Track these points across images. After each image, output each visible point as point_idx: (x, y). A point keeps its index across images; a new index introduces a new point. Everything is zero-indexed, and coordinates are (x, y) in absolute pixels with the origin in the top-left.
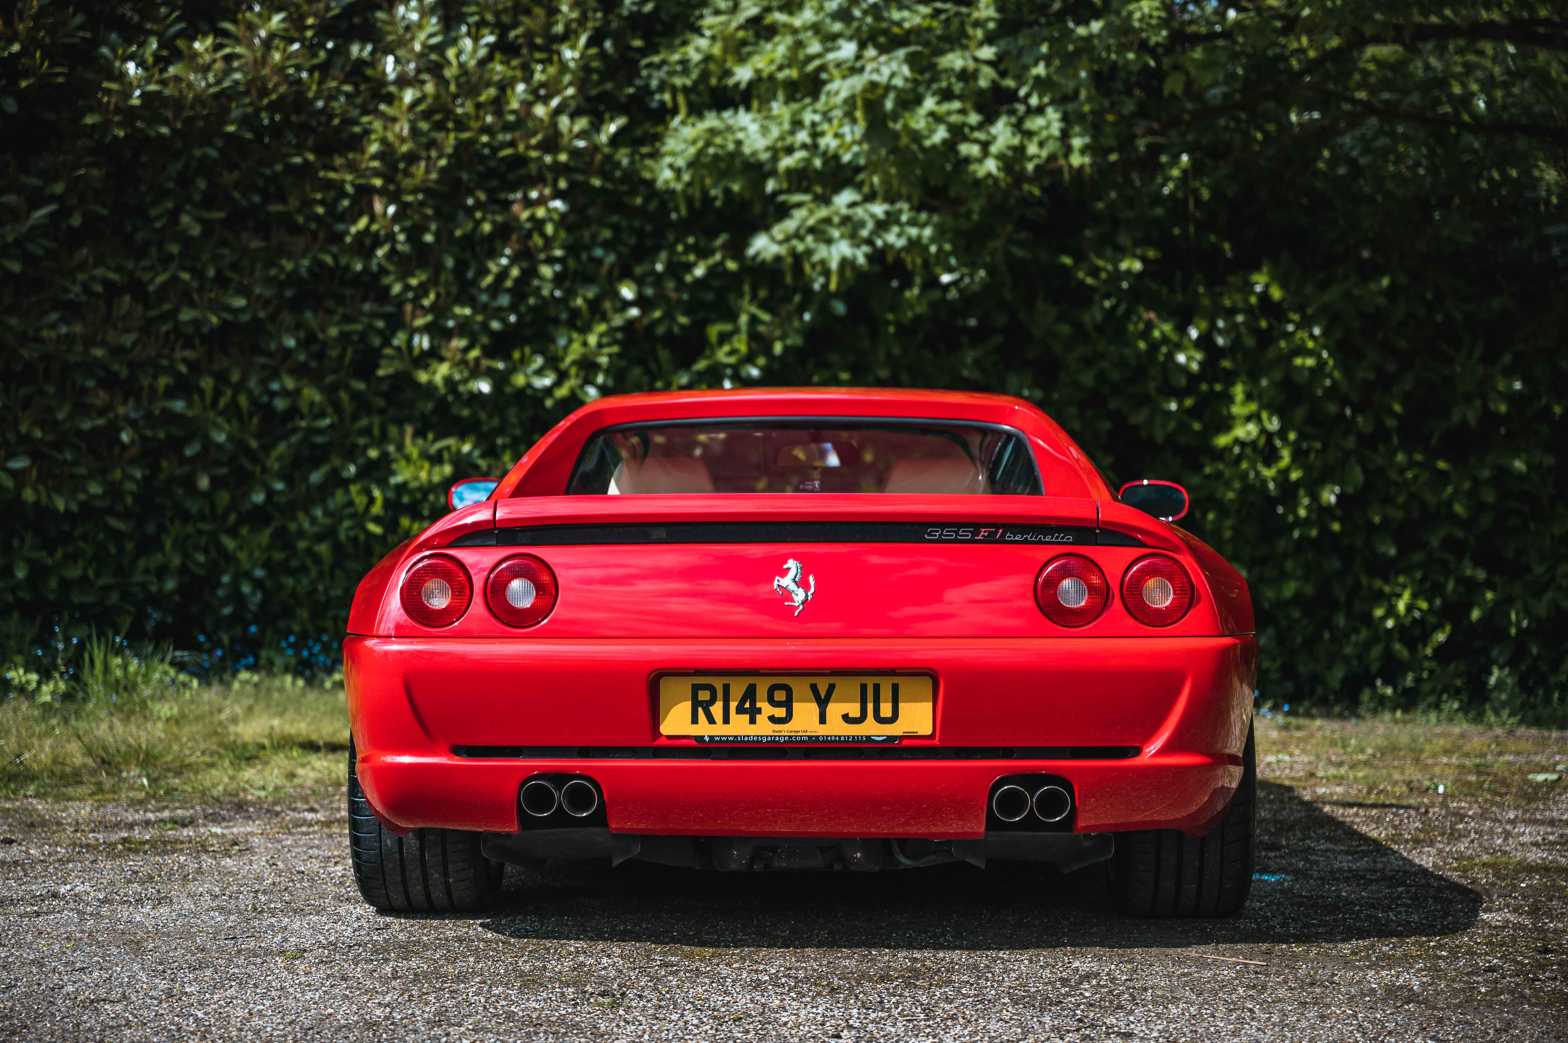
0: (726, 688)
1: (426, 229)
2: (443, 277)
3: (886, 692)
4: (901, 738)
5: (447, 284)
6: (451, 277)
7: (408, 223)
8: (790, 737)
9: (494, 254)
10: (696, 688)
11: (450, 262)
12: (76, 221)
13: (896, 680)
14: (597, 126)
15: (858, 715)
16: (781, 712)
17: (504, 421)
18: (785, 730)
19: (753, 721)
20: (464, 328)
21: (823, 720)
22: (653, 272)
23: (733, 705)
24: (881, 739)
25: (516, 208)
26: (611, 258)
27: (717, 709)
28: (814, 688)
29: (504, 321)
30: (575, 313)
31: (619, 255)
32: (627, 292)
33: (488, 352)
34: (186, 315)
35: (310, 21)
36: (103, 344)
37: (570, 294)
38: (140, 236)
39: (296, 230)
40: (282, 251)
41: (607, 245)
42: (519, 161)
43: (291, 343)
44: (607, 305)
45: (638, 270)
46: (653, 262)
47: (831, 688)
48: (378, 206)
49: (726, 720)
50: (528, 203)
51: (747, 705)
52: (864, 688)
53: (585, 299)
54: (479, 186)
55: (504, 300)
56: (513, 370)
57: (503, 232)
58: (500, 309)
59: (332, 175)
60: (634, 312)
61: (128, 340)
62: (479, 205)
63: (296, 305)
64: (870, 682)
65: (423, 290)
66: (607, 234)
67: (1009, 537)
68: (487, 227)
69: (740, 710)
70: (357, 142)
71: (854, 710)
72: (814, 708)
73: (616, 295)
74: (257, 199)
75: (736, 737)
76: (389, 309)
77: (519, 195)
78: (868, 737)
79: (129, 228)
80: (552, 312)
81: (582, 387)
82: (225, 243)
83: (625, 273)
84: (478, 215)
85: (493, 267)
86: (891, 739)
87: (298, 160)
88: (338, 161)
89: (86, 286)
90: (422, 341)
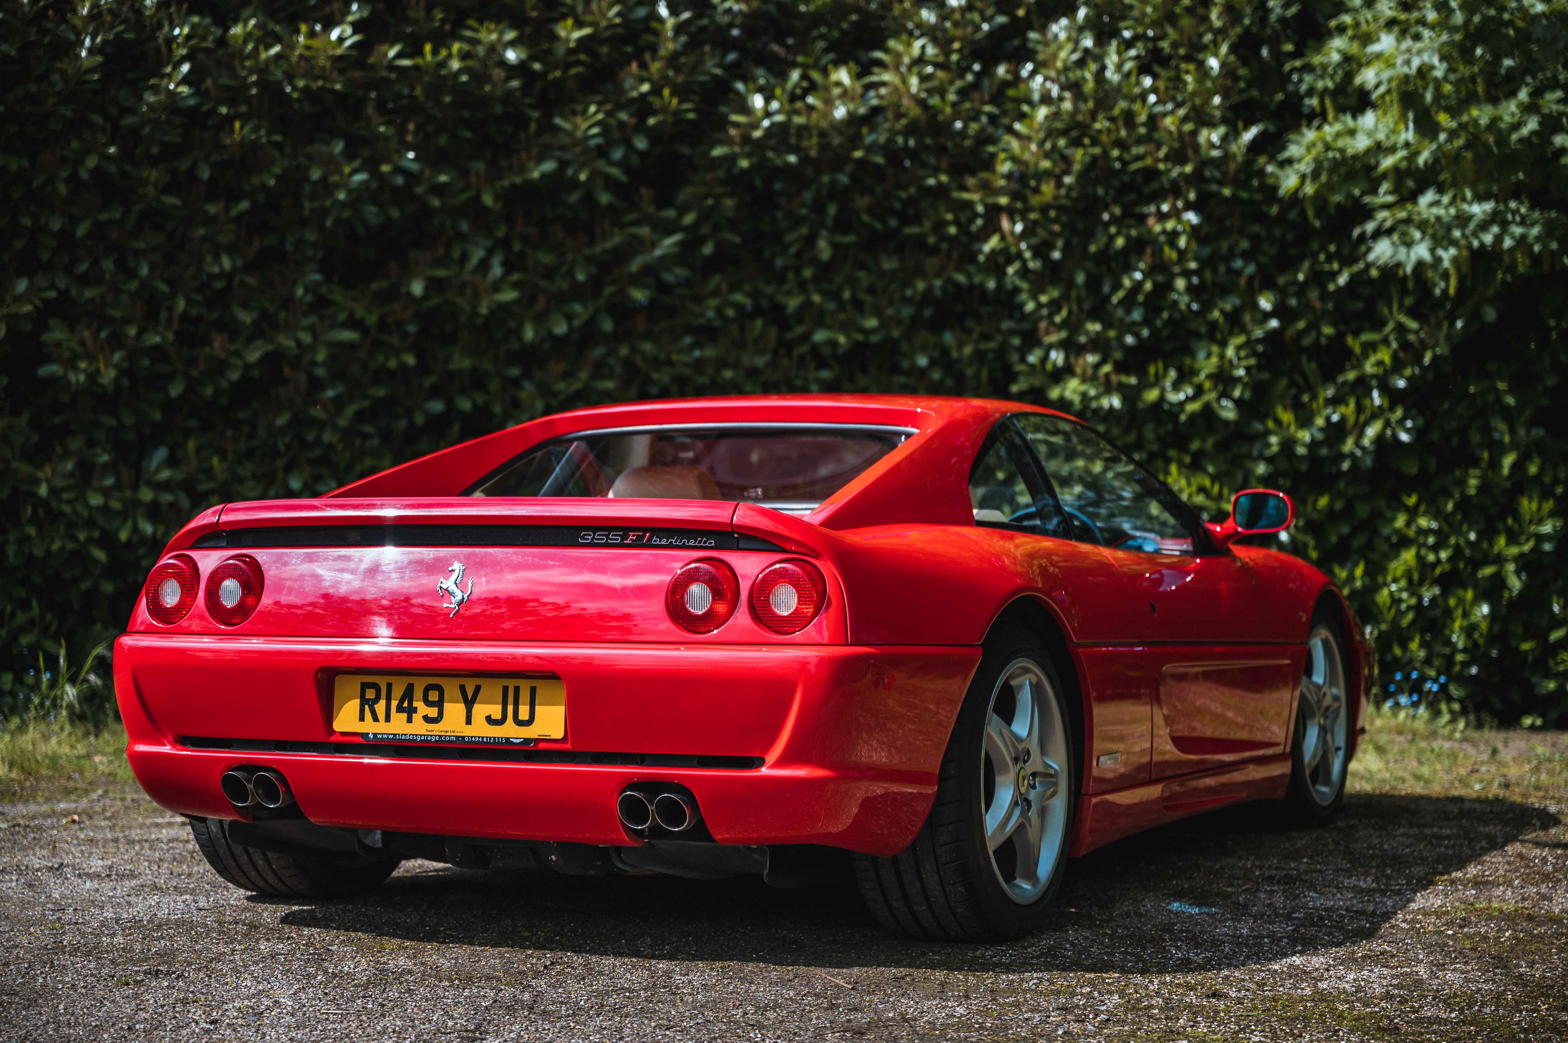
0: (389, 686)
1: (1052, 247)
2: (1074, 294)
3: (525, 696)
4: (537, 741)
5: (1079, 301)
6: (1083, 293)
7: (1034, 241)
8: (440, 736)
9: (1128, 268)
10: (364, 686)
11: (1080, 278)
12: (708, 249)
13: (533, 683)
14: (1234, 133)
15: (499, 717)
16: (433, 712)
17: (1140, 437)
18: (436, 730)
19: (410, 720)
20: (1097, 344)
21: (469, 721)
22: (1295, 282)
23: (394, 703)
24: (518, 741)
25: (1151, 221)
26: (1251, 269)
27: (380, 707)
28: (463, 689)
29: (1137, 335)
30: (1213, 326)
31: (1259, 267)
32: (1265, 304)
33: (1120, 368)
34: (820, 336)
35: (956, 45)
36: (736, 366)
37: (1207, 305)
38: (779, 262)
39: (934, 251)
40: (919, 272)
41: (1246, 256)
42: (1151, 174)
43: (922, 361)
44: (1247, 318)
45: (1282, 280)
46: (1296, 273)
47: (478, 689)
48: (1005, 224)
49: (388, 719)
50: (1162, 217)
51: (406, 704)
52: (505, 689)
53: (1223, 312)
54: (1116, 201)
55: (1137, 315)
56: (1144, 385)
57: (1137, 246)
58: (1134, 324)
59: (966, 196)
60: (1274, 323)
61: (760, 361)
62: (1114, 220)
63: (937, 325)
64: (511, 684)
65: (1055, 306)
66: (1245, 244)
67: (656, 541)
68: (1120, 242)
69: (400, 709)
70: (989, 164)
71: (496, 711)
72: (461, 708)
73: (1255, 306)
74: (893, 222)
75: (395, 735)
76: (1026, 325)
77: (1152, 209)
78: (507, 739)
79: (767, 254)
80: (1193, 326)
81: (1218, 400)
82: (863, 266)
83: (1267, 283)
84: (1113, 230)
85: (1127, 282)
86: (527, 741)
87: (931, 181)
88: (971, 181)
89: (719, 311)
90: (1057, 357)
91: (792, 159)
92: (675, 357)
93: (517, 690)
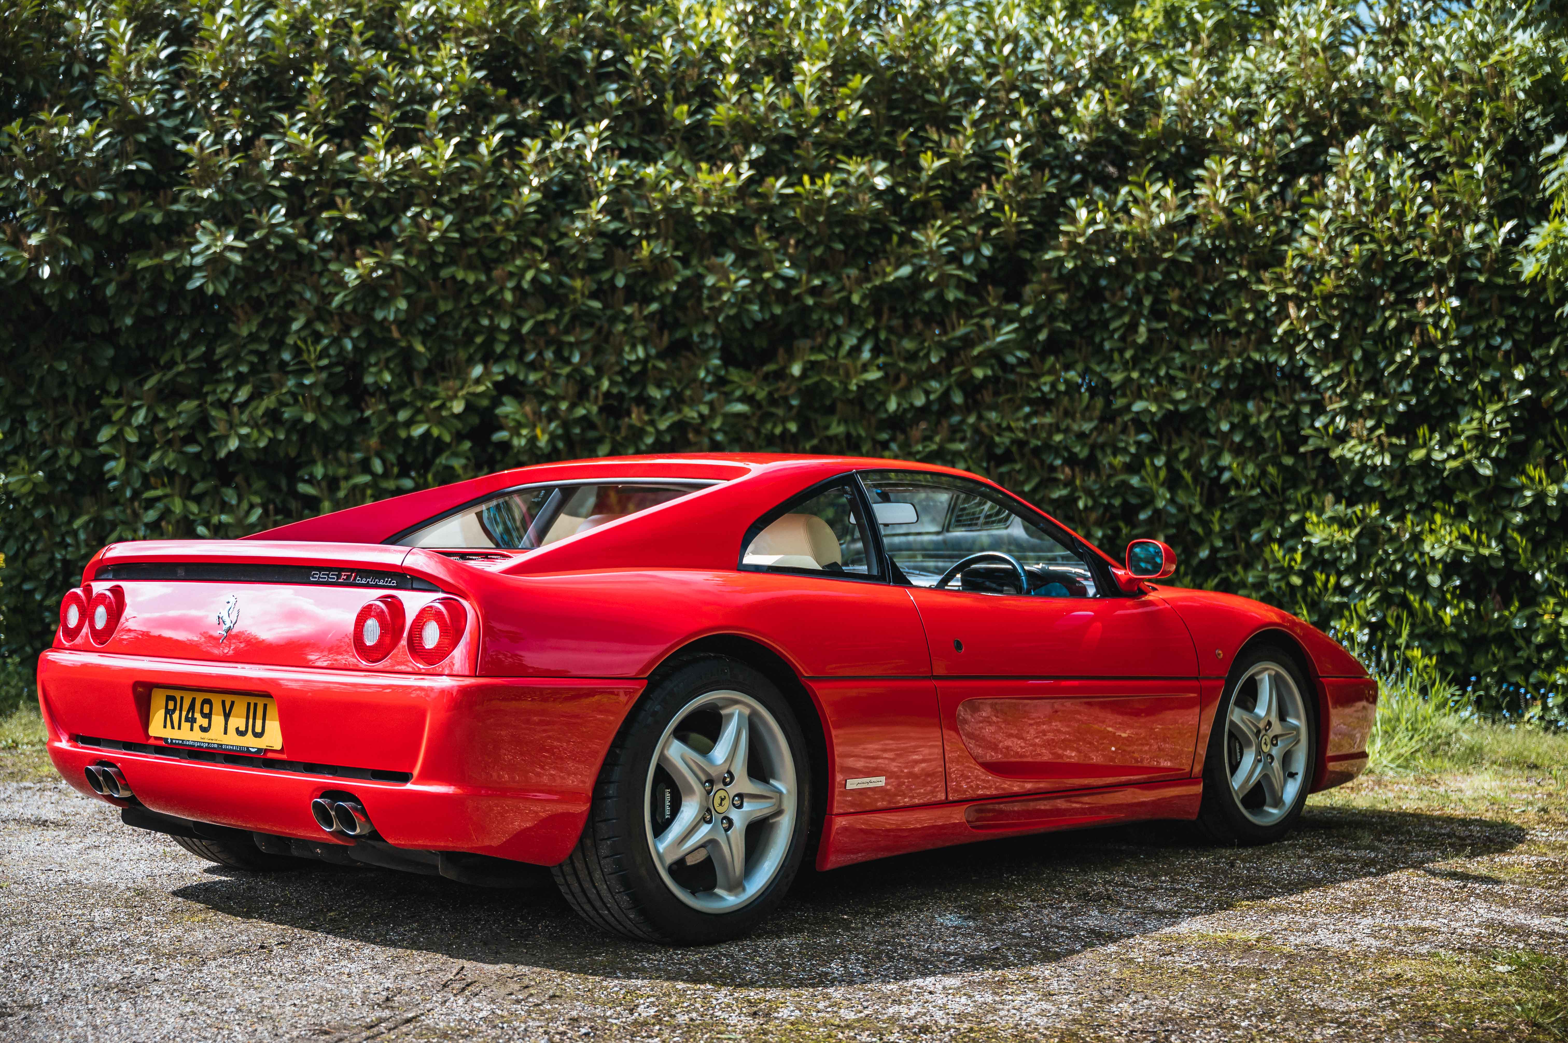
0: (182, 700)
1: (1332, 329)
2: (1352, 368)
3: (260, 712)
4: (266, 751)
5: (1357, 374)
6: (1361, 368)
7: (1315, 324)
8: (209, 743)
9: (1400, 346)
10: (169, 698)
11: (1358, 355)
12: (1042, 336)
13: (266, 701)
14: (1492, 227)
15: (244, 728)
16: (205, 723)
17: (1411, 491)
18: (206, 737)
19: (192, 729)
20: (1371, 411)
21: (226, 731)
22: (1547, 356)
23: (184, 714)
24: (254, 750)
25: (1420, 305)
26: (1508, 345)
27: (176, 717)
28: (223, 702)
29: (1407, 403)
30: (1474, 394)
31: (1515, 343)
32: (1519, 374)
33: (1391, 431)
34: (1138, 406)
35: (1263, 162)
36: (1067, 431)
37: (1469, 377)
38: (1107, 346)
39: (1236, 334)
40: (1223, 353)
41: (1504, 334)
42: (1420, 265)
43: (1225, 427)
44: (1504, 388)
45: (1536, 354)
46: (1549, 348)
48: (1292, 311)
49: (179, 726)
50: (1429, 301)
51: (190, 715)
52: (249, 704)
53: (1482, 382)
54: (1391, 289)
55: (1406, 387)
56: (1412, 445)
57: (1408, 327)
58: (1404, 393)
59: (1262, 287)
60: (1527, 392)
61: (1087, 427)
62: (1389, 305)
63: (1243, 396)
64: (252, 699)
65: (1337, 378)
66: (1502, 324)
67: (359, 580)
68: (1393, 323)
69: (187, 719)
70: (1280, 260)
71: (242, 724)
72: (222, 719)
73: (1512, 376)
74: (1203, 311)
75: (183, 741)
76: (1314, 396)
77: (1421, 294)
78: (248, 748)
79: (1097, 340)
80: (1459, 395)
81: (1479, 459)
82: (1178, 348)
83: (1523, 358)
84: (1387, 314)
85: (1398, 358)
86: (259, 750)
87: (1234, 276)
88: (1267, 275)
89: (1053, 386)
90: (1341, 422)
91: (1112, 260)
92: (1013, 424)
93: (256, 705)
